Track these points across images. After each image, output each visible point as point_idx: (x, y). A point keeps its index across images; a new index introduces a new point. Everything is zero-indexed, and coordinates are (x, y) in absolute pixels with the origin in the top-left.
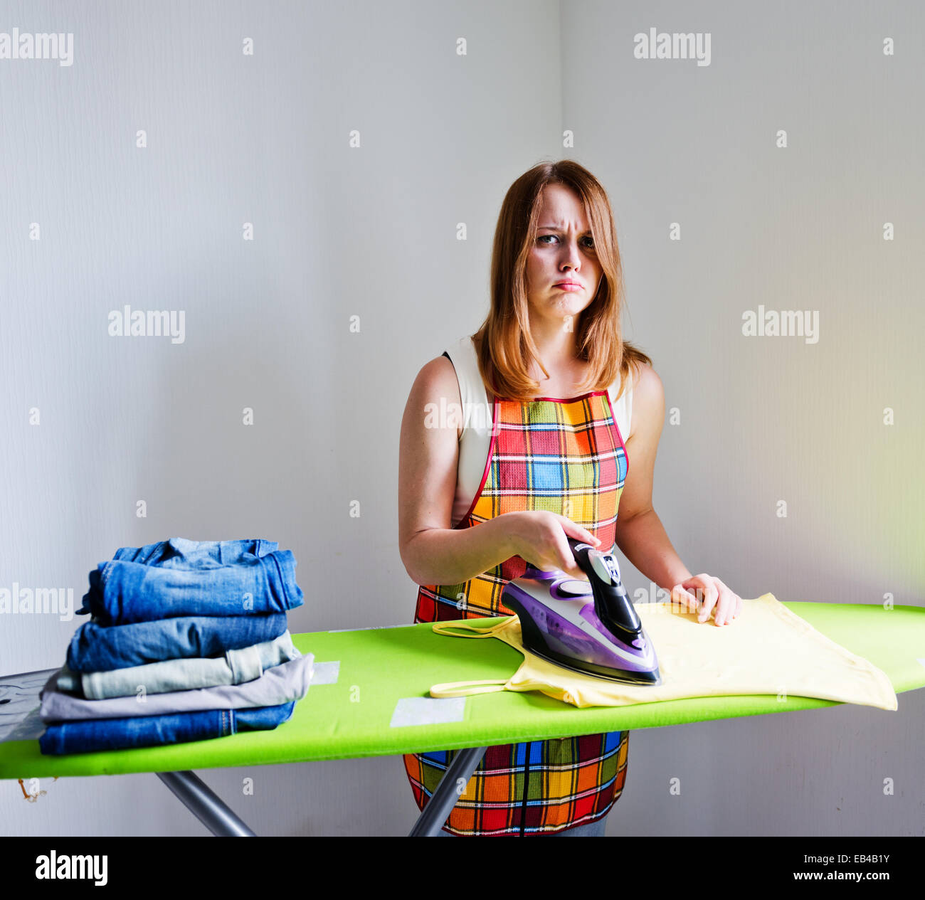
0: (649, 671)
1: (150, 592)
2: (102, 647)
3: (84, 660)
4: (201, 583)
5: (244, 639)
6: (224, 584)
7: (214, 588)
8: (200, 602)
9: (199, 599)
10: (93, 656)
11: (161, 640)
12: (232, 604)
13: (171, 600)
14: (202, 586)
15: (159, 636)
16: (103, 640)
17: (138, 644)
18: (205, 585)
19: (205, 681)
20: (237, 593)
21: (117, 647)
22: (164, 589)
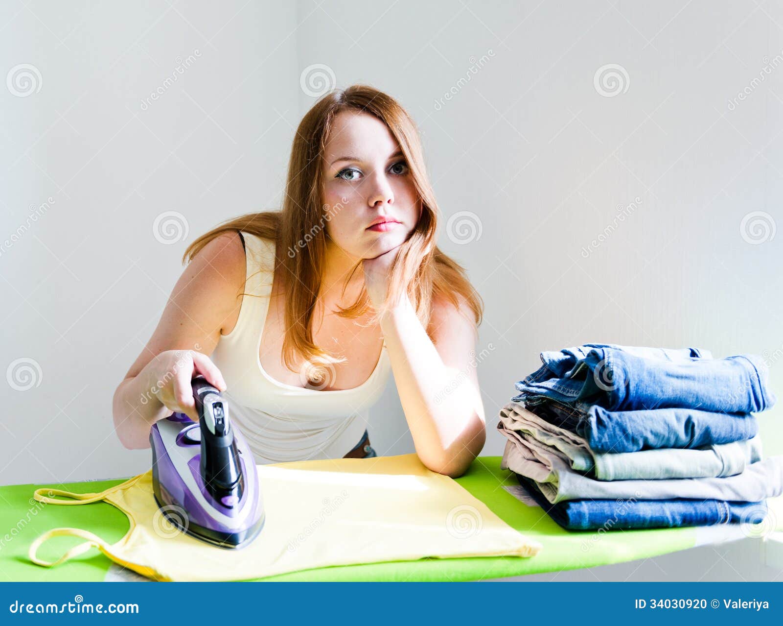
0: (234, 532)
1: (652, 379)
2: (617, 429)
3: (603, 441)
4: (696, 376)
5: (730, 434)
6: (715, 379)
7: (707, 382)
8: (695, 393)
9: (694, 390)
10: (610, 437)
11: (664, 428)
12: (722, 399)
13: (671, 388)
14: (697, 379)
15: (662, 424)
16: (617, 423)
17: (646, 430)
18: (699, 378)
19: (700, 471)
20: (725, 389)
21: (630, 431)
22: (664, 378)
